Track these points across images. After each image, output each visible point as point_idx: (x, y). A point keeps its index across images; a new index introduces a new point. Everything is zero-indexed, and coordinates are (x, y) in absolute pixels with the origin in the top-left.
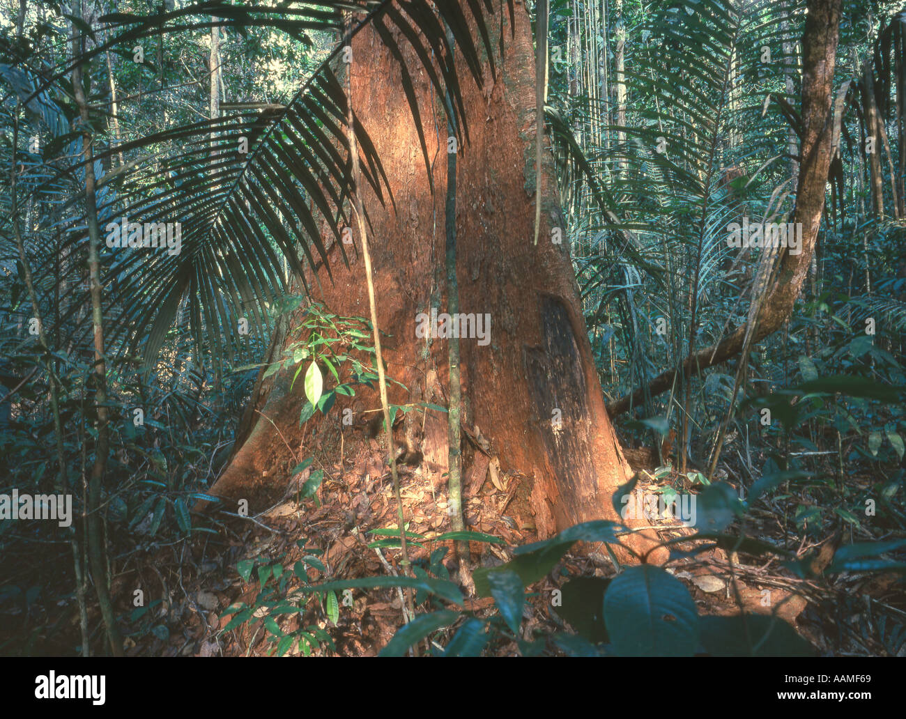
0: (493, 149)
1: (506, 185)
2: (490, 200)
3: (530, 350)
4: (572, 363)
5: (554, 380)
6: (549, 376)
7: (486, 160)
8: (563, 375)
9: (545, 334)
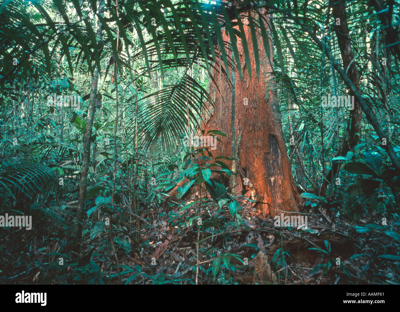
0: (257, 87)
1: (260, 98)
2: (255, 104)
3: (266, 153)
4: (278, 157)
5: (272, 163)
6: (271, 162)
7: (255, 91)
8: (275, 161)
9: (270, 148)
